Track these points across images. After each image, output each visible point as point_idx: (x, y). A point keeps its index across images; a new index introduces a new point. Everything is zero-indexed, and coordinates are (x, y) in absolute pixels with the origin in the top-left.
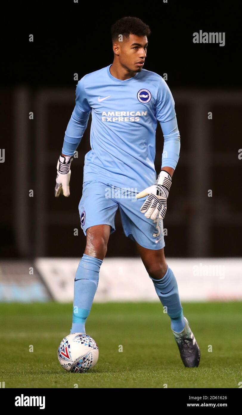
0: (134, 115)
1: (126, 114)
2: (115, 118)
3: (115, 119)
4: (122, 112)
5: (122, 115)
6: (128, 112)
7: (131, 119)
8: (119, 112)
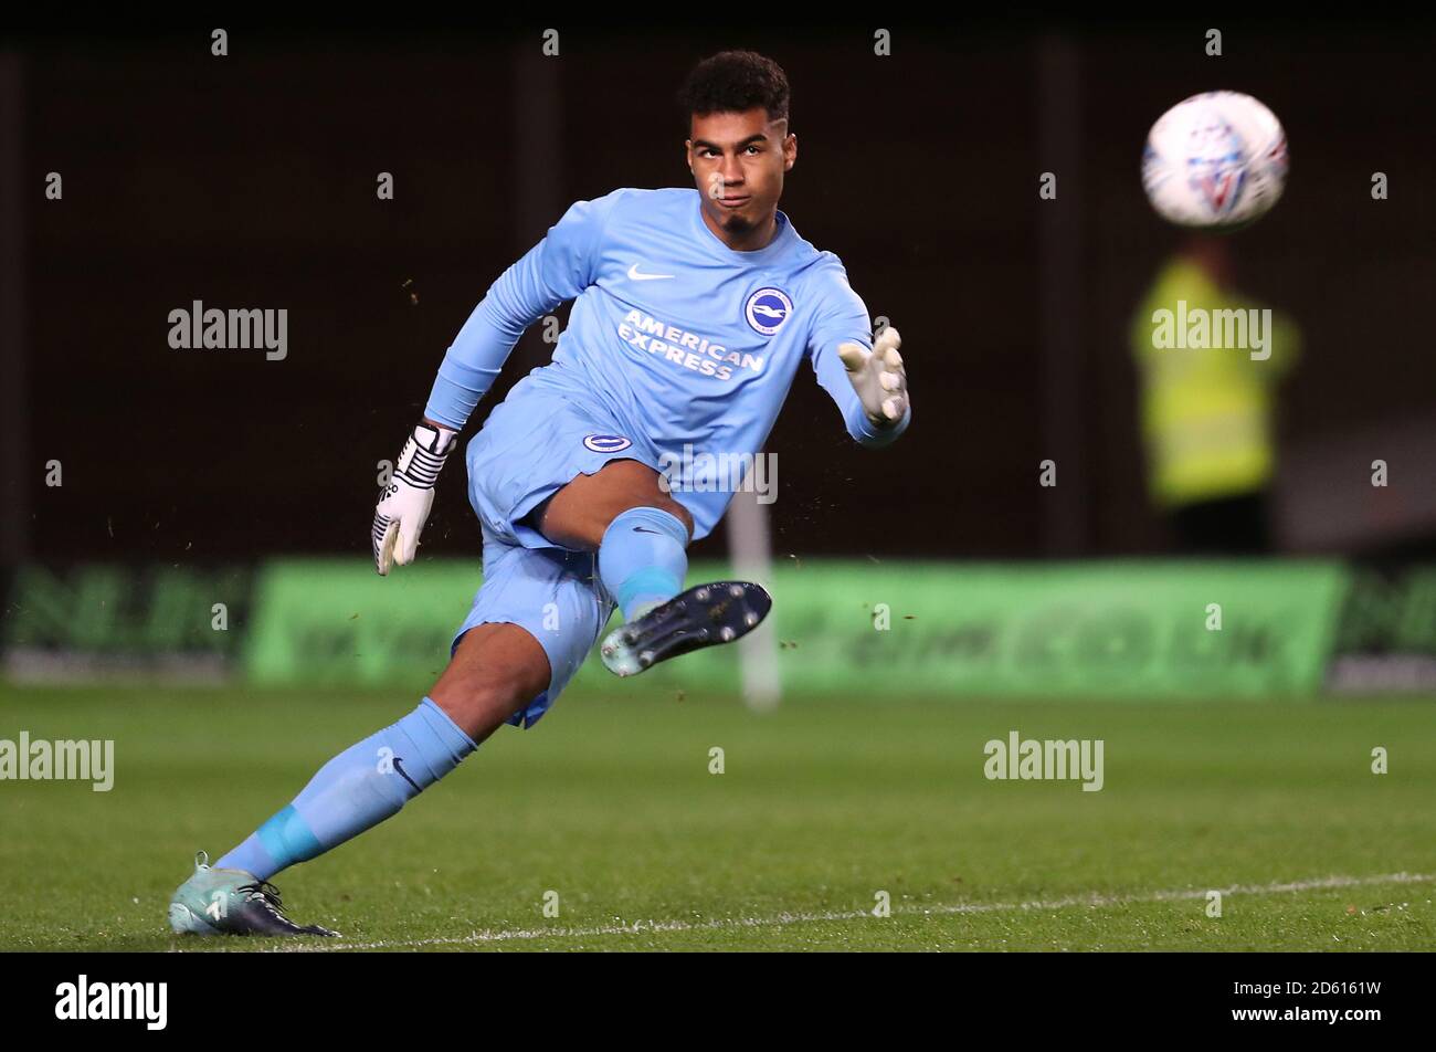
0: (720, 358)
1: (697, 346)
2: (660, 343)
3: (659, 346)
4: (687, 336)
5: (683, 342)
6: (705, 343)
7: (706, 363)
8: (680, 331)
